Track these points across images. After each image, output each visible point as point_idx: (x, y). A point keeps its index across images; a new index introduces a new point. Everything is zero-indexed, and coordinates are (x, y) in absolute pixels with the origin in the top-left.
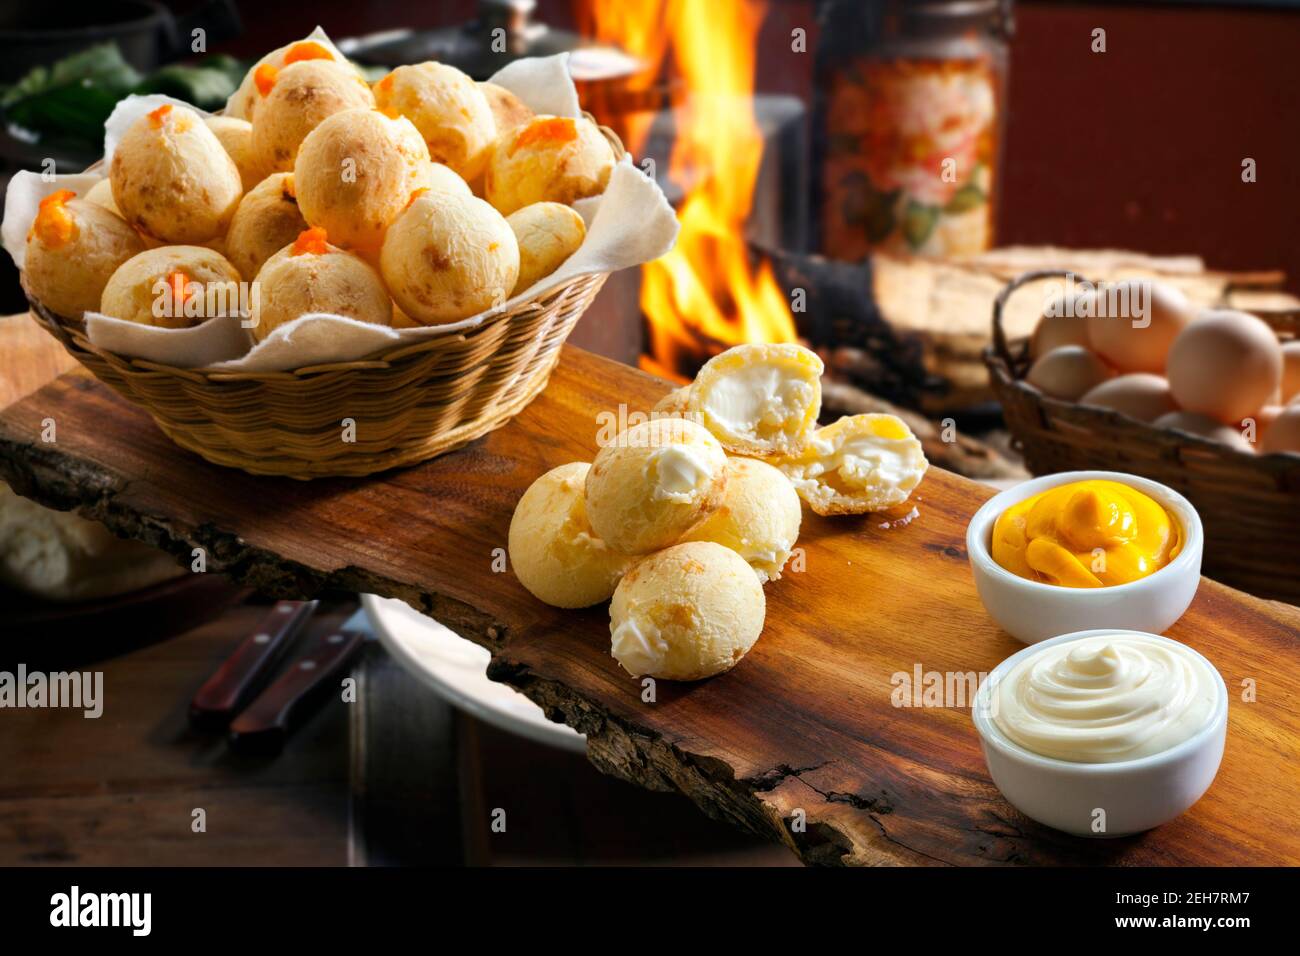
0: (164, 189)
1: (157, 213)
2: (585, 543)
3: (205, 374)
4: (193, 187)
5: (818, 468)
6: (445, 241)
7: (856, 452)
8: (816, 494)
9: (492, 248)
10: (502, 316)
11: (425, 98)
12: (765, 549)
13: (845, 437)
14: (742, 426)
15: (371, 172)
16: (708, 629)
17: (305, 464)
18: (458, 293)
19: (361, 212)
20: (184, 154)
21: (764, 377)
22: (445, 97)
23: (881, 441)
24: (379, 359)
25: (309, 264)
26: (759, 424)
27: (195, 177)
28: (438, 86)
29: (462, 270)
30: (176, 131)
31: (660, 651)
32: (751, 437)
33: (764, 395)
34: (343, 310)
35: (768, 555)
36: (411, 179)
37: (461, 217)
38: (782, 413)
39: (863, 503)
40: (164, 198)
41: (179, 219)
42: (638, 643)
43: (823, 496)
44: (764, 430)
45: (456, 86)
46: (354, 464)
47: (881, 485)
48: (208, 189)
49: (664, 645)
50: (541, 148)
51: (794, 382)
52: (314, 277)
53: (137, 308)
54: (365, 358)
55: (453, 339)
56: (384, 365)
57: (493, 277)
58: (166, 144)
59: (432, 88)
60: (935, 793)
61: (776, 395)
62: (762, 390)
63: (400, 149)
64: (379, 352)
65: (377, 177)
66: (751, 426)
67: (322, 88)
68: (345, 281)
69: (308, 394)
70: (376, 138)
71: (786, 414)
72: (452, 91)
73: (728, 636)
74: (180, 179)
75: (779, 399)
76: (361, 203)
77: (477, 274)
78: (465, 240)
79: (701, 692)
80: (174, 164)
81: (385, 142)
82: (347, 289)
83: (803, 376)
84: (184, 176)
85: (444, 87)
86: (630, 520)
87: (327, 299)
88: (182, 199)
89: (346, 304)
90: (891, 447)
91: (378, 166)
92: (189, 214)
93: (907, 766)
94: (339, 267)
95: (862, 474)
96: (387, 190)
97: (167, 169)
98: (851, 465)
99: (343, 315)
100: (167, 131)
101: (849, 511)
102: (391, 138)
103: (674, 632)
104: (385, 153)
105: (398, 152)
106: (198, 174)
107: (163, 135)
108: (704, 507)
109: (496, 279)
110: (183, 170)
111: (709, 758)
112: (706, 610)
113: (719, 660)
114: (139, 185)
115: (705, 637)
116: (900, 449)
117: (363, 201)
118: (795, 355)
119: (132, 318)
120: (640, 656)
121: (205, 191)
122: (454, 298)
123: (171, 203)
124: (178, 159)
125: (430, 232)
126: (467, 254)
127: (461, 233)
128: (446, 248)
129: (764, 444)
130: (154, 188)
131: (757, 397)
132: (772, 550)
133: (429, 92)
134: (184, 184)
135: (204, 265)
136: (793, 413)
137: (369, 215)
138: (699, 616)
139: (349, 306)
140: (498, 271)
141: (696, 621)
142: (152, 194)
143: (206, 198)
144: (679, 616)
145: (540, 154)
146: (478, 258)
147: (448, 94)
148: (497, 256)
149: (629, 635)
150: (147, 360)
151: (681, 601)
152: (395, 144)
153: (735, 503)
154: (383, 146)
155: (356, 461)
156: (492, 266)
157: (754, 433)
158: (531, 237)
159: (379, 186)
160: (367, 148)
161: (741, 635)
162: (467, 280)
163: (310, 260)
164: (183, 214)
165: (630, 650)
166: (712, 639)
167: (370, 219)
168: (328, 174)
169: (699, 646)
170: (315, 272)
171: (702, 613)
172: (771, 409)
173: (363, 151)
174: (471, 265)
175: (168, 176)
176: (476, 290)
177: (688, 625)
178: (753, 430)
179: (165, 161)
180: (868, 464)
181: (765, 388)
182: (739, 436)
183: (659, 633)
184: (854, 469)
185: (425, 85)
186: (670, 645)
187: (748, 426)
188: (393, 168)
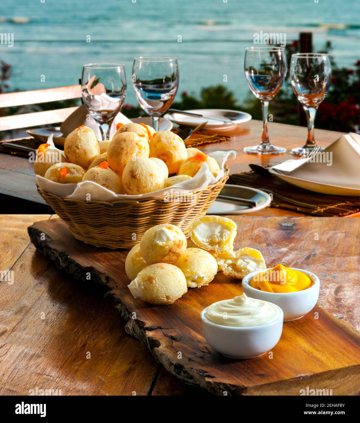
0: (73, 147)
1: (70, 155)
2: (141, 260)
3: (63, 199)
4: (82, 148)
5: (230, 262)
6: (137, 169)
7: (243, 259)
8: (226, 269)
9: (151, 175)
10: (152, 199)
11: (163, 140)
12: (195, 274)
13: (240, 254)
14: (205, 240)
15: (125, 148)
16: (157, 285)
17: (97, 241)
18: (138, 187)
19: (120, 160)
20: (82, 138)
21: (216, 227)
22: (169, 141)
23: (252, 258)
24: (111, 202)
25: (98, 170)
26: (211, 241)
27: (83, 145)
28: (168, 137)
29: (140, 180)
30: (83, 132)
31: (141, 289)
32: (207, 244)
33: (215, 232)
34: (103, 185)
35: (195, 276)
36: (139, 154)
37: (144, 164)
38: (218, 238)
39: (240, 275)
40: (73, 150)
41: (76, 157)
42: (136, 285)
43: (228, 270)
44: (212, 243)
45: (174, 139)
46: (110, 243)
47: (247, 270)
48: (86, 150)
49: (143, 287)
50: (193, 162)
51: (225, 230)
52: (98, 173)
53: (51, 176)
54: (106, 201)
55: (134, 201)
56: (112, 205)
57: (150, 185)
58: (78, 135)
59: (166, 138)
60: (195, 340)
61: (219, 233)
62: (214, 230)
63: (137, 144)
64: (111, 200)
65: (127, 150)
66: (208, 240)
67: (130, 129)
68: (107, 177)
69: (89, 210)
70: (130, 139)
71: (219, 239)
72: (172, 140)
73: (164, 290)
74: (79, 145)
75: (219, 234)
76: (120, 157)
77: (145, 182)
78: (143, 170)
79: (155, 308)
80: (78, 141)
81: (133, 140)
82: (106, 179)
83: (228, 229)
84: (80, 144)
85: (170, 138)
86: (147, 250)
87: (99, 181)
88: (78, 151)
89: (104, 183)
90: (255, 261)
91: (128, 147)
92: (79, 156)
93: (194, 333)
94: (107, 173)
95: (242, 266)
96: (129, 155)
97: (76, 141)
98: (240, 263)
99: (103, 186)
100: (80, 131)
101: (235, 276)
102: (135, 140)
103: (147, 284)
104: (131, 144)
105: (136, 145)
106: (84, 145)
107: (79, 132)
108: (170, 251)
109: (151, 185)
110: (80, 143)
111: (142, 322)
112: (158, 280)
113: (160, 297)
114: (68, 145)
115: (156, 288)
116: (258, 262)
117: (121, 156)
118: (228, 222)
119: (49, 179)
120: (135, 289)
121: (85, 150)
122: (137, 189)
123: (75, 152)
124: (80, 139)
125: (133, 166)
126: (142, 175)
127: (142, 168)
128: (136, 171)
129: (210, 248)
130: (71, 147)
131: (212, 232)
132: (197, 275)
133: (165, 138)
134: (79, 147)
135: (74, 169)
136: (221, 239)
137: (122, 161)
138: (155, 281)
139: (106, 184)
140: (152, 183)
141: (154, 282)
142: (70, 148)
143: (85, 153)
144: (150, 280)
145: (193, 163)
146: (146, 177)
147: (170, 141)
148: (152, 178)
149: (134, 283)
150: (51, 193)
151: (152, 275)
152: (136, 142)
153: (190, 259)
154: (132, 141)
155: (111, 242)
156: (150, 181)
157: (208, 243)
158: (174, 181)
159: (127, 153)
160: (126, 141)
161: (169, 291)
162: (141, 183)
163: (99, 169)
164: (77, 156)
165: (133, 287)
166: (158, 289)
167: (123, 163)
168: (113, 146)
169: (153, 290)
170: (99, 172)
171: (156, 280)
172: (215, 236)
173: (125, 142)
174: (143, 179)
175: (76, 144)
176: (144, 187)
177: (151, 283)
178: (208, 242)
179: (76, 139)
180: (245, 263)
181: (215, 230)
182: (203, 243)
183: (142, 283)
184: (240, 264)
185: (164, 136)
186: (145, 288)
187: (206, 240)
188: (133, 148)
